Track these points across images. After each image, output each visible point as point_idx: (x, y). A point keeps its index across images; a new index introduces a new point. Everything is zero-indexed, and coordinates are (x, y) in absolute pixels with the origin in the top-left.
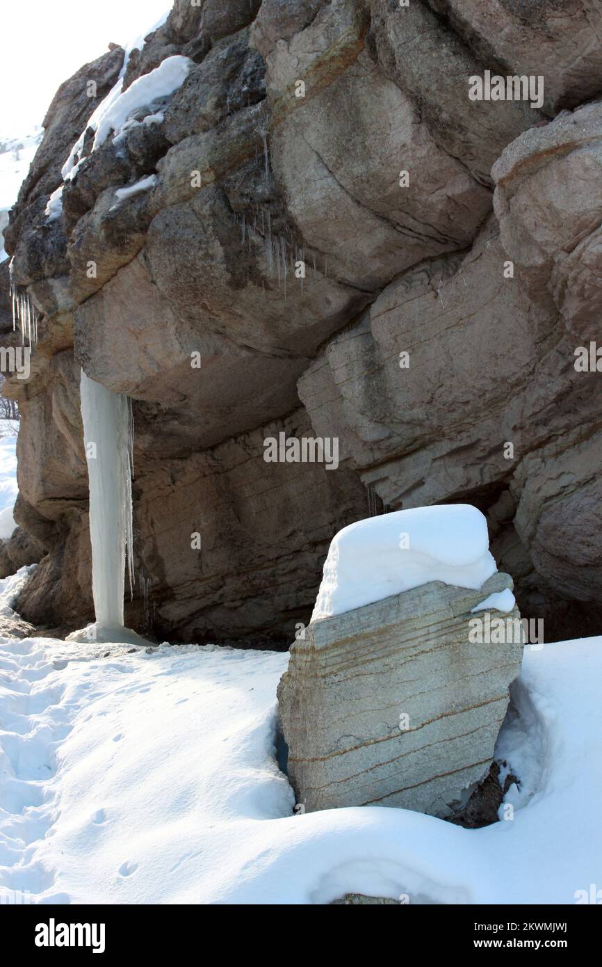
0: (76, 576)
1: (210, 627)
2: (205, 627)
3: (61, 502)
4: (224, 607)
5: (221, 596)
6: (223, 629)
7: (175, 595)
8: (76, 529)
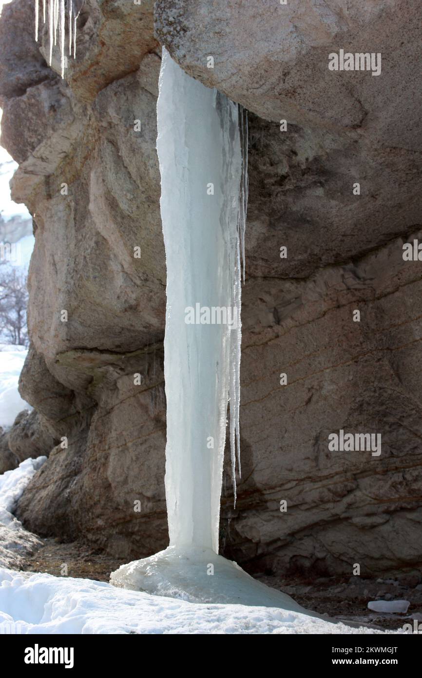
0: (105, 470)
1: (320, 555)
2: (312, 555)
3: (92, 355)
4: (352, 524)
5: (350, 506)
6: (342, 558)
7: (266, 502)
8: (109, 401)
